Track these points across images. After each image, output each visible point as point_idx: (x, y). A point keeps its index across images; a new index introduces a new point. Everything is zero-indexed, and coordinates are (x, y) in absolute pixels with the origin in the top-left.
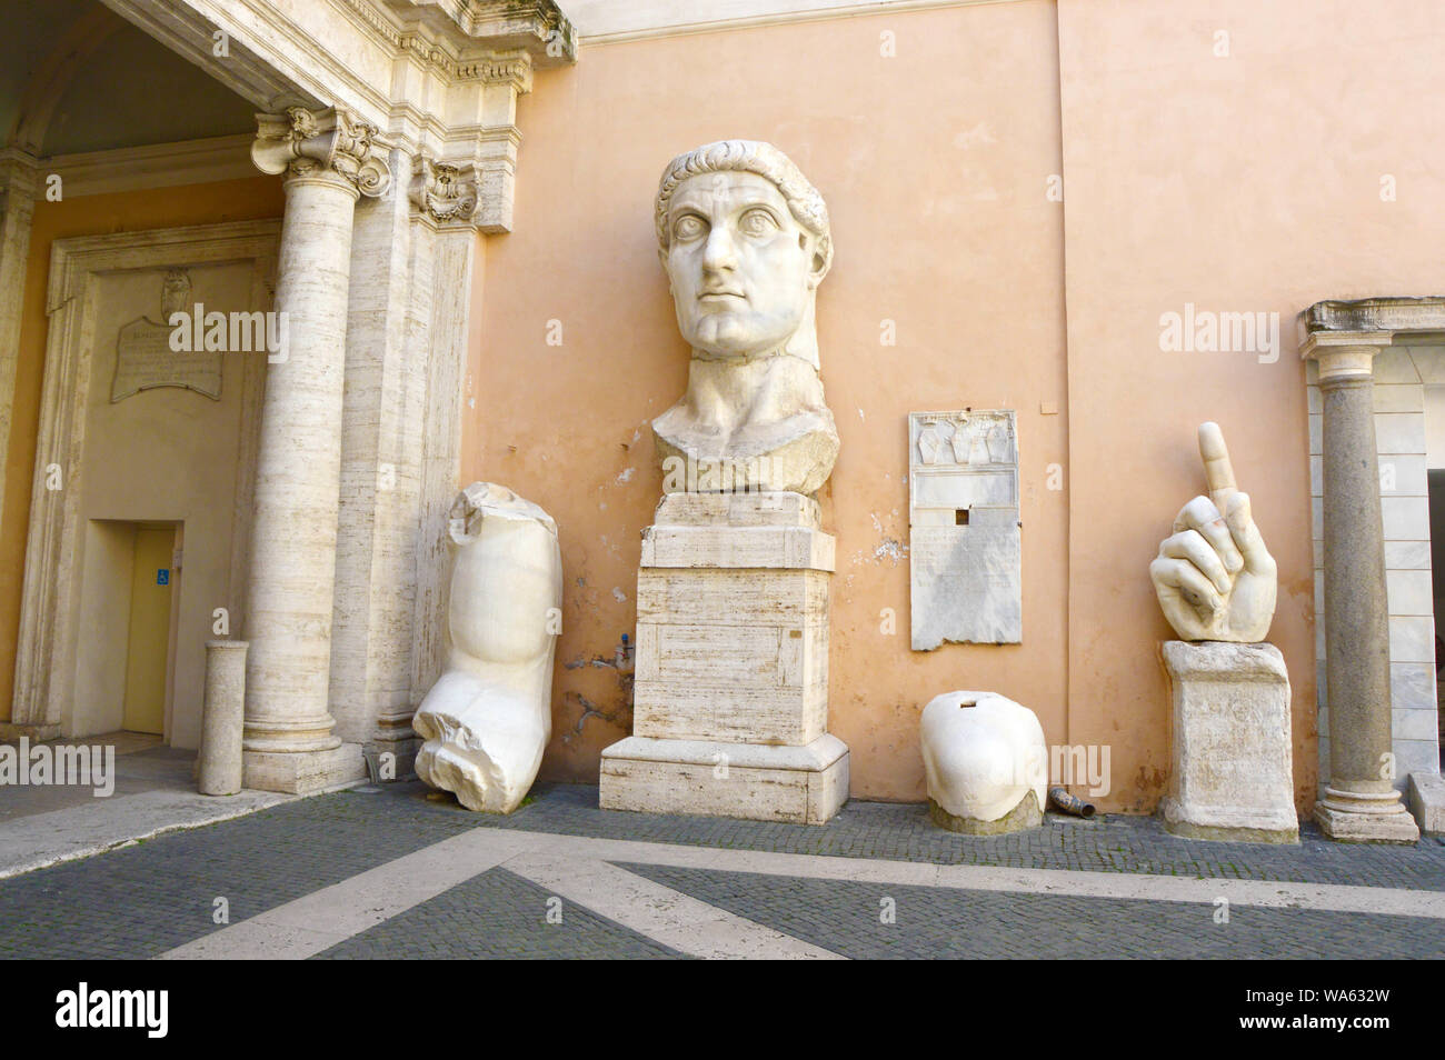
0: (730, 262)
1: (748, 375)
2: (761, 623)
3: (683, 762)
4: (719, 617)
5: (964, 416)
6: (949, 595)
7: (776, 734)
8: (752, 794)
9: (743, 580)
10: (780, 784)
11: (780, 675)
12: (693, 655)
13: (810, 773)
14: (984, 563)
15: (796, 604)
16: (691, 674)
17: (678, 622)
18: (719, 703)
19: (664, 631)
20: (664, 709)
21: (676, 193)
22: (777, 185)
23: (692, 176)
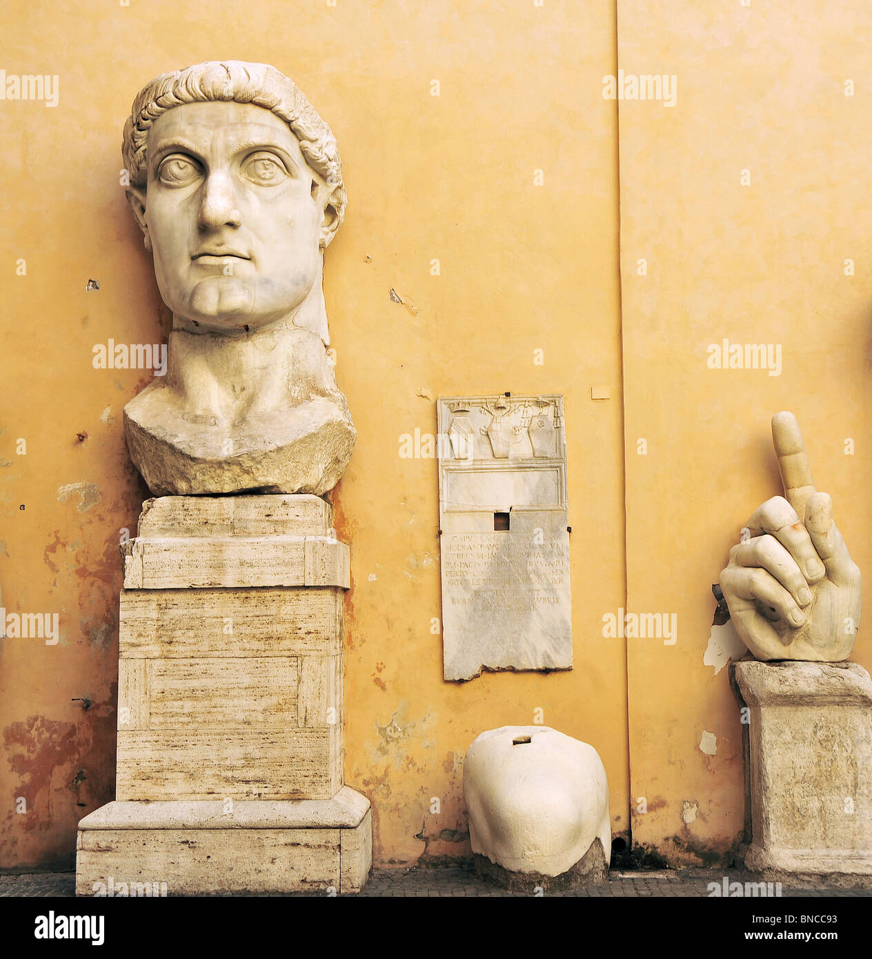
0: (234, 217)
1: (250, 352)
2: (277, 653)
3: (185, 828)
4: (225, 647)
5: (503, 401)
6: (489, 613)
7: (297, 787)
8: (273, 861)
9: (254, 602)
10: (307, 845)
11: (302, 714)
12: (193, 695)
13: (343, 831)
14: (528, 575)
15: (318, 629)
16: (190, 719)
17: (172, 656)
18: (226, 753)
19: (155, 667)
20: (156, 764)
21: (161, 122)
22: (288, 123)
23: (181, 105)
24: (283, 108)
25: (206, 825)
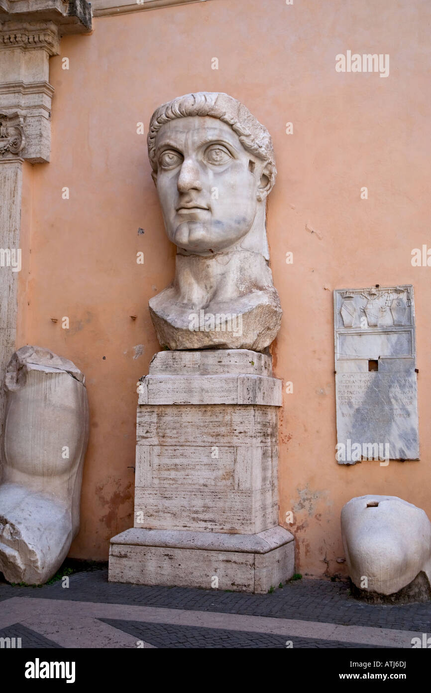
0: (197, 184)
1: (215, 266)
2: (223, 445)
3: (166, 546)
4: (193, 440)
5: (374, 291)
6: (365, 423)
7: (234, 526)
8: (215, 570)
9: (209, 413)
10: (235, 562)
11: (236, 482)
12: (176, 467)
13: (256, 555)
14: (390, 400)
15: (246, 430)
16: (174, 482)
17: (164, 444)
18: (194, 503)
19: (155, 451)
20: (155, 508)
22: (231, 126)
23: (170, 121)
24: (227, 117)
25: (179, 545)
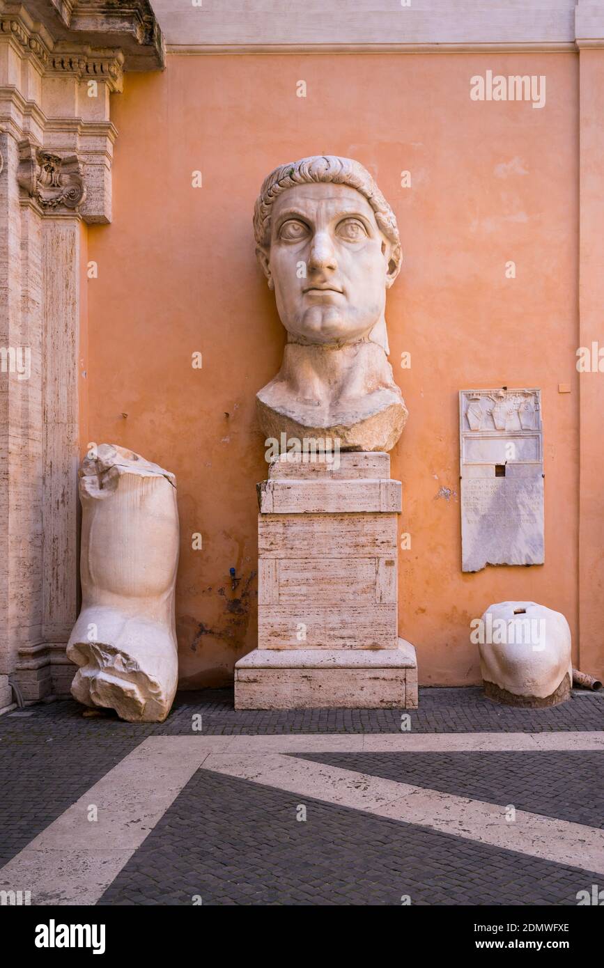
0: (333, 262)
1: (340, 358)
2: (362, 556)
3: (304, 668)
4: (327, 551)
5: (502, 393)
6: (491, 530)
7: (376, 641)
8: (362, 689)
9: (346, 522)
10: (384, 679)
11: (379, 595)
12: (307, 582)
13: (407, 670)
14: (517, 505)
15: (389, 540)
16: (305, 598)
17: (294, 557)
18: (329, 620)
19: (282, 565)
20: (283, 626)
21: (281, 199)
22: (369, 199)
23: (296, 185)
24: (364, 188)
25: (319, 666)
